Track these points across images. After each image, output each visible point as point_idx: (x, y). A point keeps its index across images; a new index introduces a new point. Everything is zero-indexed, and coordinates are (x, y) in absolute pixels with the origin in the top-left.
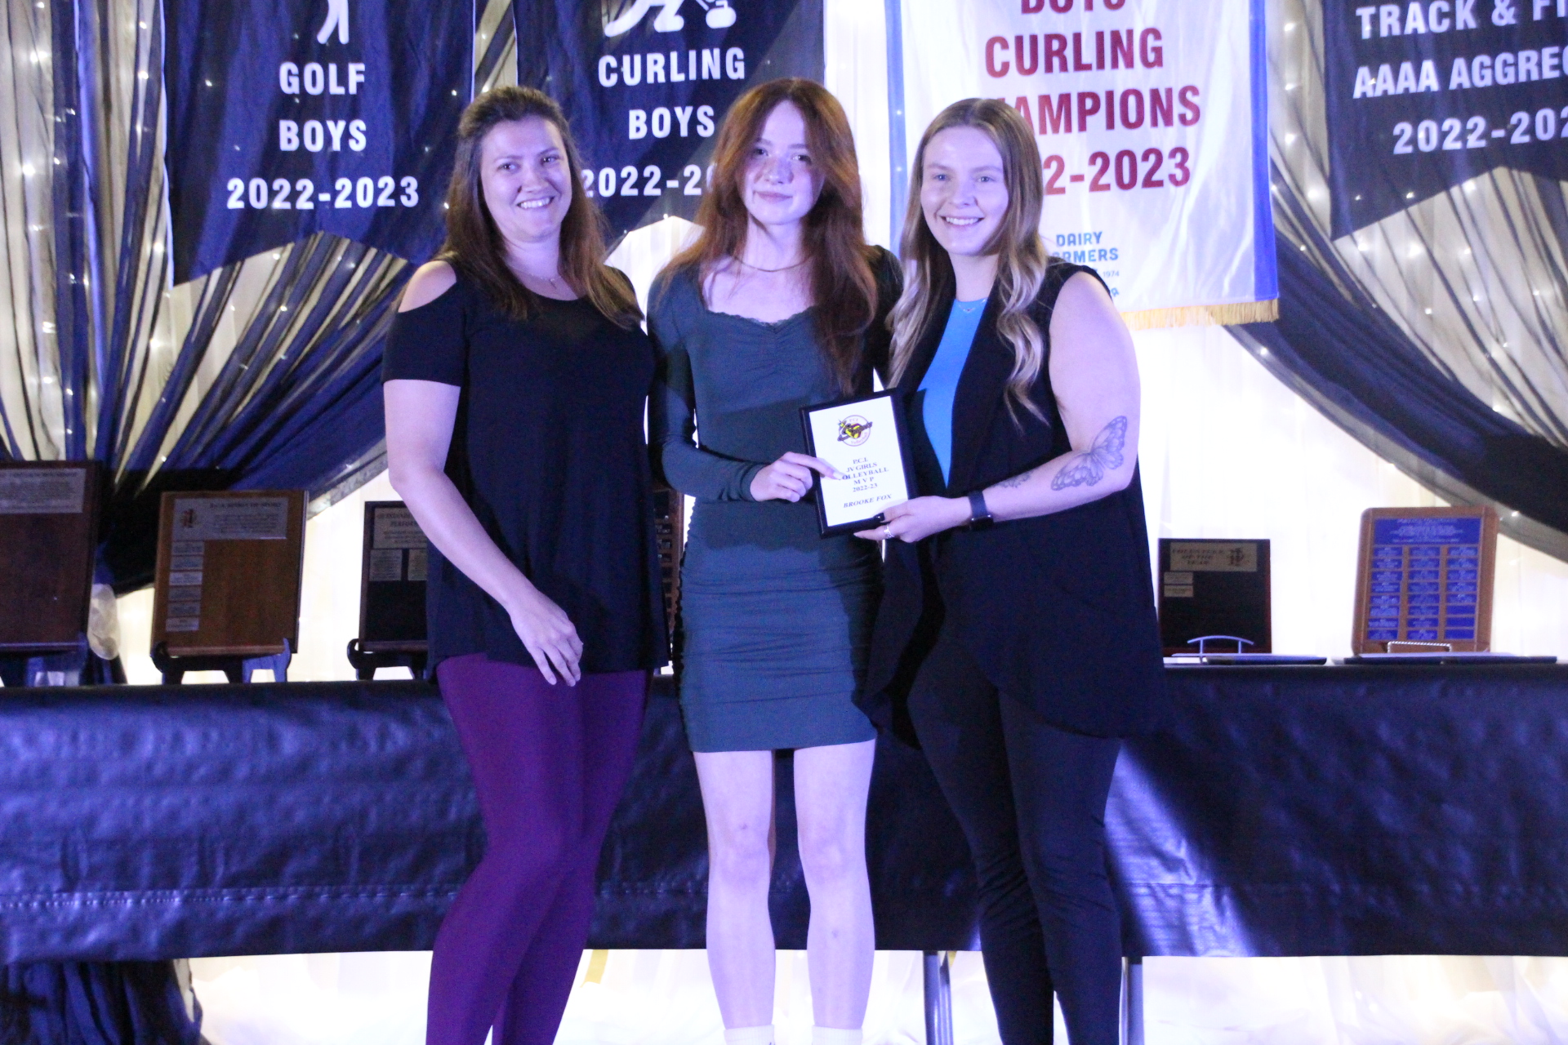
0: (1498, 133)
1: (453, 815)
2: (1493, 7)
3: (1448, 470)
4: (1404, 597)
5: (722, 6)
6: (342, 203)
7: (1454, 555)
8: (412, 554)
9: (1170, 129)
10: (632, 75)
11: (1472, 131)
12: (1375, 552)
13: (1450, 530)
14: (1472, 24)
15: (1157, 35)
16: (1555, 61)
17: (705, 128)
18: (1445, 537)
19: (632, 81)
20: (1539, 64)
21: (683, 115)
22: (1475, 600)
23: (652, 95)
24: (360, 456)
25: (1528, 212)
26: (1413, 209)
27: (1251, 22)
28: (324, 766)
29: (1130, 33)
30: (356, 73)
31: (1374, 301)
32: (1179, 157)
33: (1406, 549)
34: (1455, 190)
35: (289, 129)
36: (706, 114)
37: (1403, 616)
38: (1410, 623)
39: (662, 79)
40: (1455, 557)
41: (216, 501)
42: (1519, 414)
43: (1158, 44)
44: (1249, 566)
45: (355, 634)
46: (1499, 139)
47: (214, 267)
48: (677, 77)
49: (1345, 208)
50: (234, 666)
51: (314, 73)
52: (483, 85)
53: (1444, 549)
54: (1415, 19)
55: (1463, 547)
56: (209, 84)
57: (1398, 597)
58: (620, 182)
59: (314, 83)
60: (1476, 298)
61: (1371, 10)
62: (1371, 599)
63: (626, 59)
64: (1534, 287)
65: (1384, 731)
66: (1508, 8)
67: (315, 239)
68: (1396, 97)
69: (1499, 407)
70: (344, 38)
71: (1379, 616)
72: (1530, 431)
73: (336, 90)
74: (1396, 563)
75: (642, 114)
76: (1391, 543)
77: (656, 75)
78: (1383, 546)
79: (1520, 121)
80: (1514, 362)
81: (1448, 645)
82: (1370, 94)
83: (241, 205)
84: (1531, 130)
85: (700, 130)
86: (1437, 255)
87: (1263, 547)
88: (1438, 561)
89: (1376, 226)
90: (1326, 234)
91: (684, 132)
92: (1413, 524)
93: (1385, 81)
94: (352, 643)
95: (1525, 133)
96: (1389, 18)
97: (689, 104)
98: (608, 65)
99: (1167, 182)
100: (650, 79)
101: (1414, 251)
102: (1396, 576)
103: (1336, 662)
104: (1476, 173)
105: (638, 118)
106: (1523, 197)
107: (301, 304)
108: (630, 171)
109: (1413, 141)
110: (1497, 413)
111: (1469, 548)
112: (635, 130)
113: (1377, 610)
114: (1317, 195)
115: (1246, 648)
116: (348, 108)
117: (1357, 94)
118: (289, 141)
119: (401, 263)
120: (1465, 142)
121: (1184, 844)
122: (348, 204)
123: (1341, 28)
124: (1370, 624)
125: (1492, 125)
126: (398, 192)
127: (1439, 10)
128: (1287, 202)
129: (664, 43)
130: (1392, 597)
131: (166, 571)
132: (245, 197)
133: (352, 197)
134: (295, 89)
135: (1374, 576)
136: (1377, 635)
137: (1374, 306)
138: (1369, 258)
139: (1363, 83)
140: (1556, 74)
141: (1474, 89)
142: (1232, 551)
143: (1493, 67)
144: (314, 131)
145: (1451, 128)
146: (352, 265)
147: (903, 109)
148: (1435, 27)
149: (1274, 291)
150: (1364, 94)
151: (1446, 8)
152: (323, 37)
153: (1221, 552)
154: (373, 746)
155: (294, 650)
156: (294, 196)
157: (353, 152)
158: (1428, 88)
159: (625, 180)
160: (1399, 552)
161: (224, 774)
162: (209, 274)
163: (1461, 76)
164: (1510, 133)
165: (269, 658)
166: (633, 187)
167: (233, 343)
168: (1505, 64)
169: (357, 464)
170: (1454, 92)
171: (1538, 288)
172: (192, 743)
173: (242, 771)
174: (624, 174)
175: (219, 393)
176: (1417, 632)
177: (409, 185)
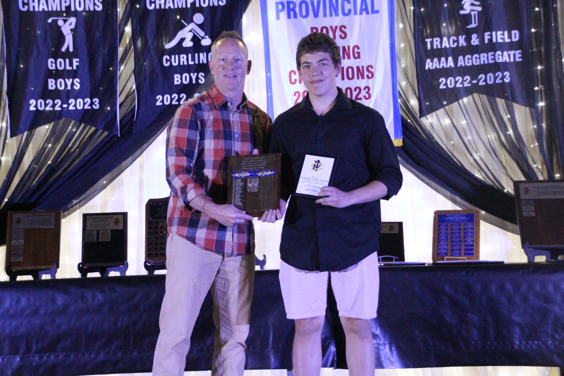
0: (474, 82)
1: (119, 324)
2: (471, 39)
3: (460, 197)
4: (449, 240)
5: (206, 38)
6: (71, 108)
7: (466, 226)
8: (100, 232)
9: (363, 80)
10: (175, 62)
11: (466, 81)
12: (439, 226)
13: (464, 218)
14: (465, 44)
15: (358, 48)
16: (493, 57)
17: (202, 80)
18: (462, 220)
19: (175, 64)
20: (488, 58)
21: (194, 76)
22: (474, 242)
23: (182, 69)
24: (79, 197)
25: (485, 108)
26: (447, 108)
27: (390, 44)
28: (72, 308)
29: (349, 47)
30: (76, 62)
31: (434, 139)
32: (367, 90)
33: (449, 224)
34: (460, 101)
35: (52, 82)
36: (201, 75)
37: (450, 247)
38: (452, 250)
39: (186, 63)
40: (466, 227)
41: (28, 214)
42: (484, 178)
43: (358, 51)
44: (396, 231)
45: (80, 261)
46: (474, 84)
47: (25, 131)
48: (191, 63)
49: (424, 107)
50: (36, 274)
51: (60, 62)
52: (122, 65)
53: (462, 224)
54: (445, 43)
55: (469, 224)
56: (22, 66)
57: (447, 241)
58: (172, 99)
59: (61, 66)
60: (468, 138)
61: (431, 40)
62: (438, 242)
63: (173, 57)
64: (488, 134)
65: (447, 288)
66: (477, 39)
67: (61, 121)
68: (440, 69)
69: (478, 175)
70: (71, 50)
71: (441, 248)
72: (488, 183)
73: (68, 68)
74: (446, 230)
75: (179, 76)
76: (444, 223)
77: (183, 62)
78: (441, 224)
79: (482, 77)
80: (482, 160)
81: (465, 258)
82: (431, 68)
83: (34, 109)
84: (485, 80)
85: (200, 81)
86: (455, 123)
87: (400, 225)
88: (460, 228)
89: (434, 113)
90: (418, 116)
91: (194, 82)
92: (451, 216)
93: (436, 64)
94: (79, 264)
95: (483, 82)
96: (436, 42)
97: (196, 72)
98: (166, 59)
99: (363, 98)
100: (182, 64)
101: (447, 122)
102: (446, 234)
103: (428, 264)
104: (467, 95)
105: (177, 77)
106: (484, 103)
107: (57, 143)
108: (175, 95)
109: (446, 84)
110: (477, 177)
111: (471, 224)
112: (176, 81)
113: (440, 246)
114: (414, 102)
115: (396, 260)
116: (73, 74)
117: (427, 68)
118: (52, 86)
119: (93, 129)
120: (463, 85)
121: (379, 329)
122: (74, 108)
123: (421, 46)
124: (438, 251)
125: (473, 78)
126: (92, 104)
127: (453, 40)
128: (404, 105)
129: (186, 51)
130: (445, 241)
131: (10, 240)
132: (36, 106)
133: (75, 106)
134: (54, 68)
135: (439, 234)
136: (441, 255)
137: (434, 140)
138: (432, 124)
139: (429, 65)
140: (493, 61)
141: (466, 66)
142: (390, 226)
143: (472, 59)
144: (61, 82)
145: (459, 80)
146: (75, 130)
147: (270, 73)
148: (452, 46)
149: (401, 136)
150: (429, 68)
151: (455, 39)
152: (64, 49)
153: (386, 226)
154: (90, 300)
155: (58, 267)
156: (54, 105)
157: (75, 90)
158: (450, 66)
159: (173, 99)
160: (447, 226)
161: (35, 312)
162: (23, 134)
163: (461, 62)
164: (478, 81)
165: (49, 270)
166: (176, 101)
167: (32, 159)
168: (476, 58)
169: (78, 201)
170: (459, 67)
171: (489, 135)
172: (24, 302)
173: (42, 311)
174: (173, 97)
175: (27, 176)
176: (454, 253)
177: (96, 101)
